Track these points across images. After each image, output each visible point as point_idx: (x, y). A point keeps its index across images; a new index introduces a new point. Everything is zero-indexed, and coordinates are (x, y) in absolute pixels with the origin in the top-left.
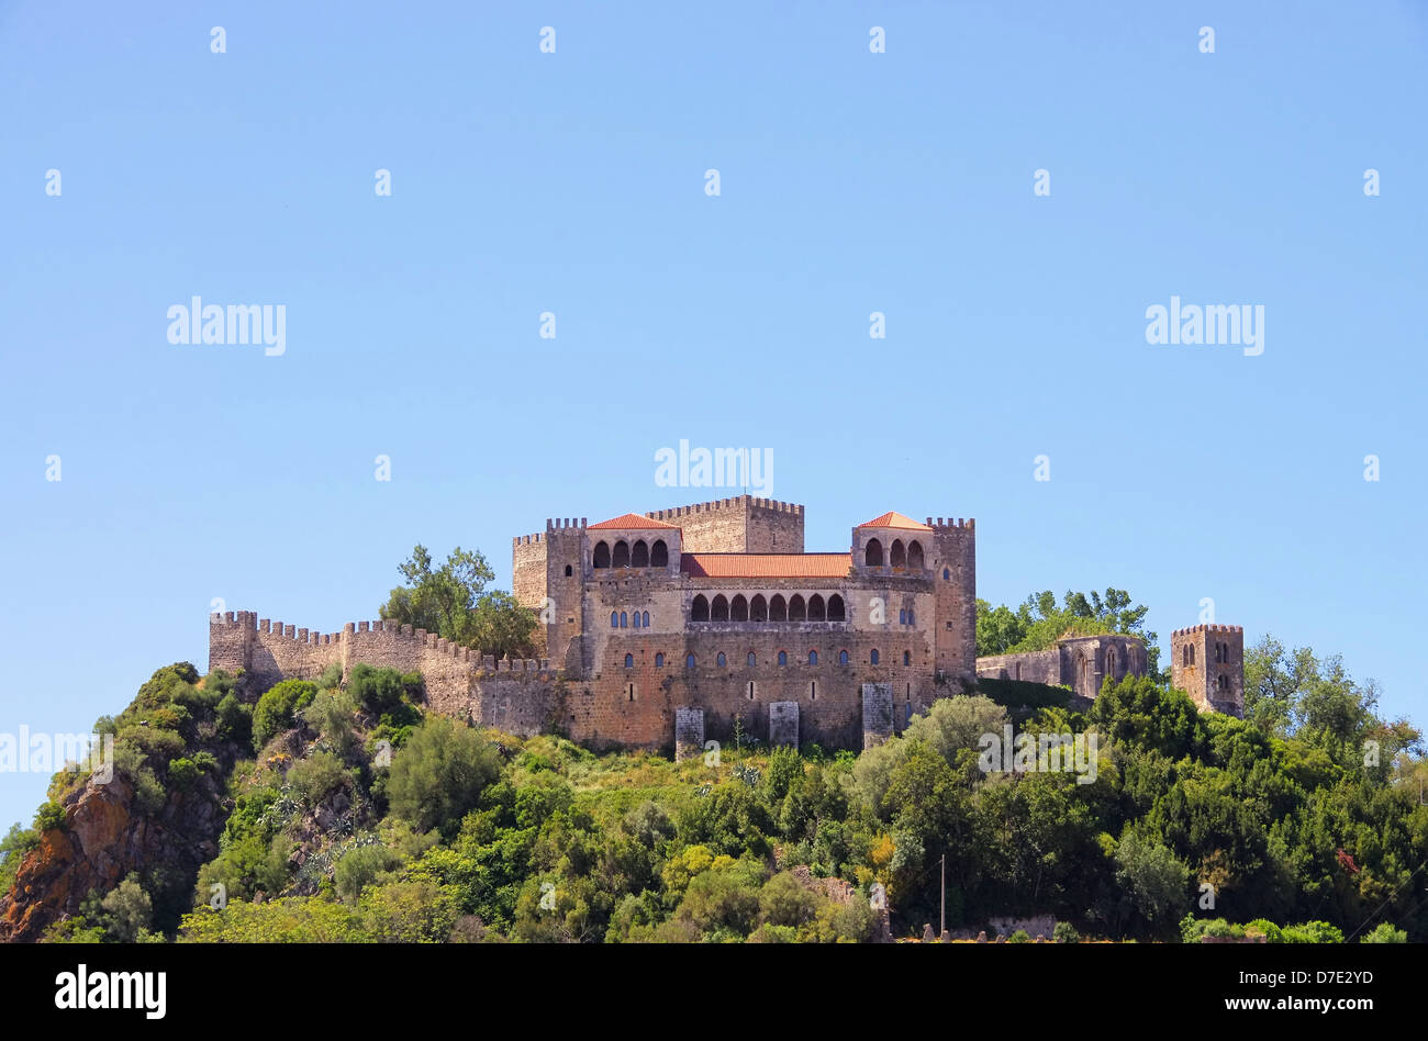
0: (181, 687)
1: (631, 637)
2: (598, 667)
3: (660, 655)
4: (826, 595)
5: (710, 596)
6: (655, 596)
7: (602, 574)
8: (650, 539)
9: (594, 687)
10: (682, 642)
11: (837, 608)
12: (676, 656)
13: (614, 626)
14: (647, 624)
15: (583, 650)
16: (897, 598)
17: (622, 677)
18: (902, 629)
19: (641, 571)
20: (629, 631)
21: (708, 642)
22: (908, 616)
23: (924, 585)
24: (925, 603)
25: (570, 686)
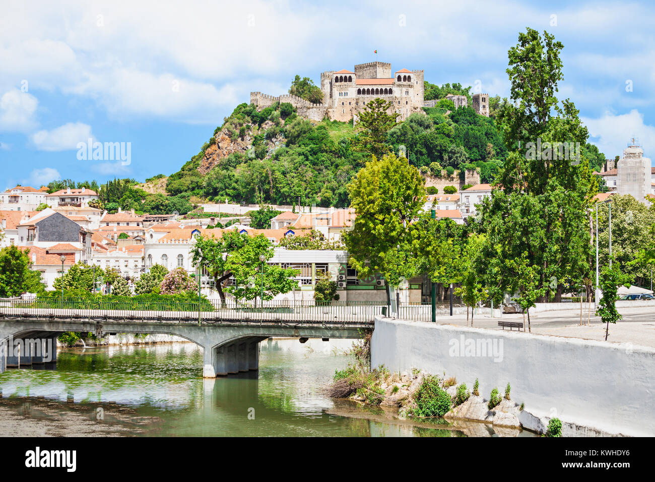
0: (243, 109)
1: (344, 99)
2: (336, 105)
3: (350, 103)
4: (388, 89)
5: (362, 89)
6: (350, 89)
7: (338, 84)
8: (348, 76)
9: (335, 110)
10: (355, 100)
11: (391, 91)
12: (353, 103)
13: (340, 95)
14: (347, 95)
15: (332, 101)
16: (404, 89)
17: (341, 108)
18: (406, 96)
19: (346, 83)
20: (343, 97)
21: (361, 99)
22: (407, 92)
23: (410, 86)
24: (410, 90)
25: (329, 110)
